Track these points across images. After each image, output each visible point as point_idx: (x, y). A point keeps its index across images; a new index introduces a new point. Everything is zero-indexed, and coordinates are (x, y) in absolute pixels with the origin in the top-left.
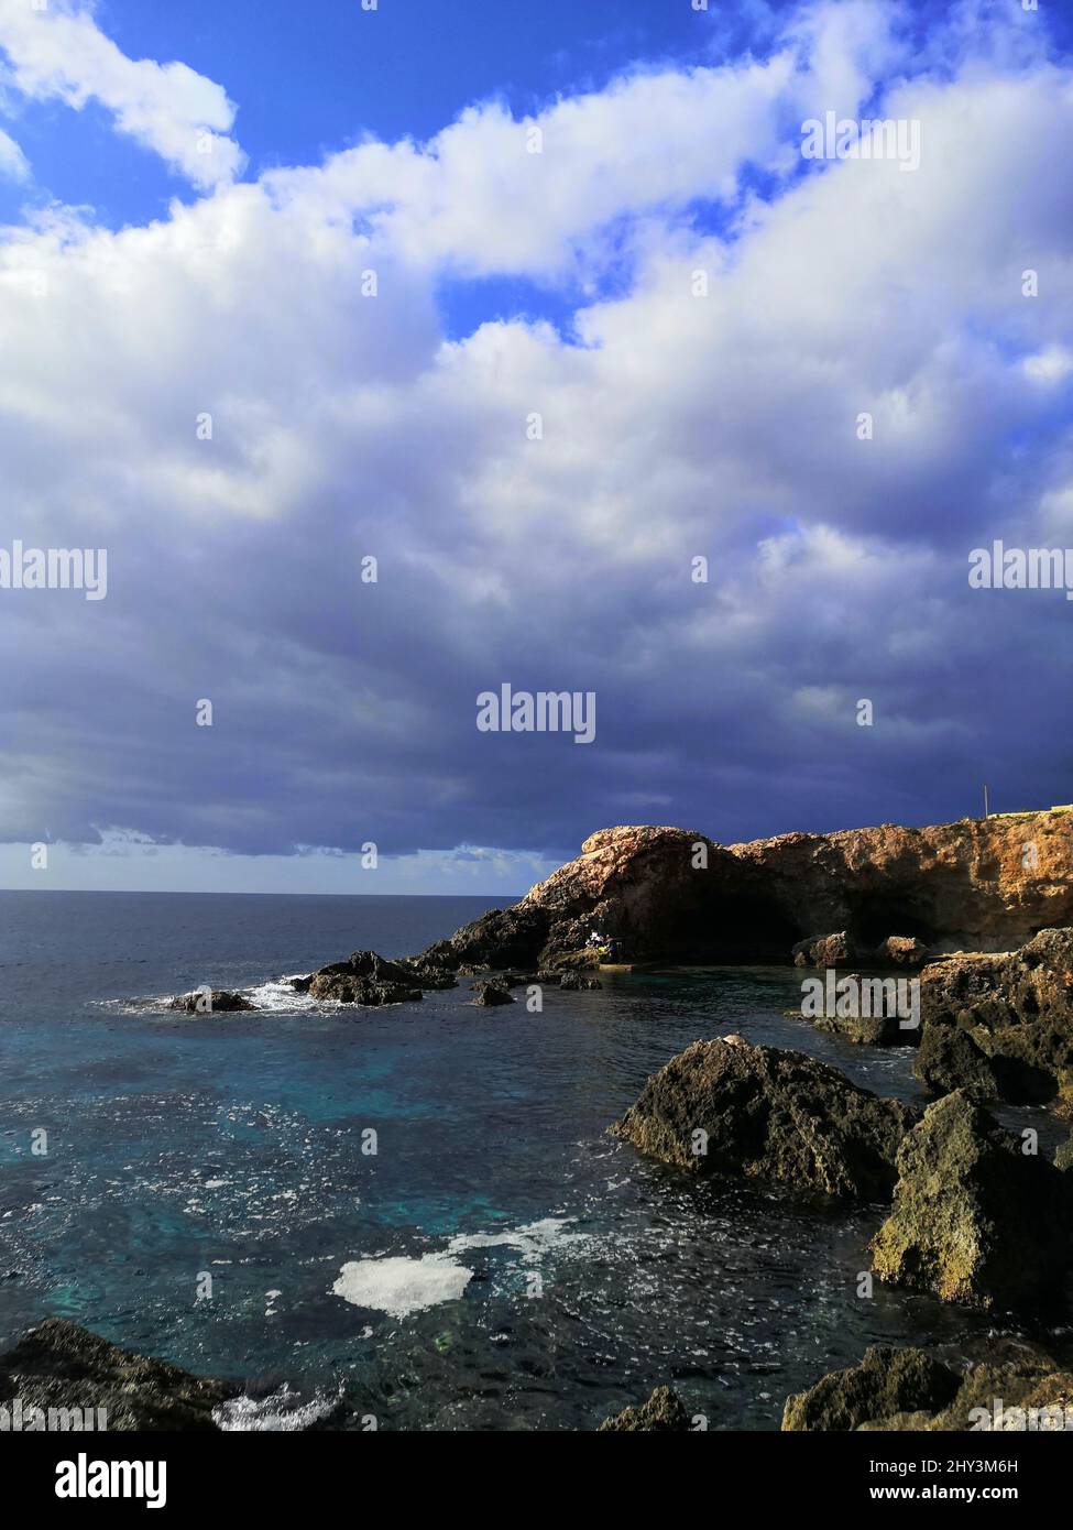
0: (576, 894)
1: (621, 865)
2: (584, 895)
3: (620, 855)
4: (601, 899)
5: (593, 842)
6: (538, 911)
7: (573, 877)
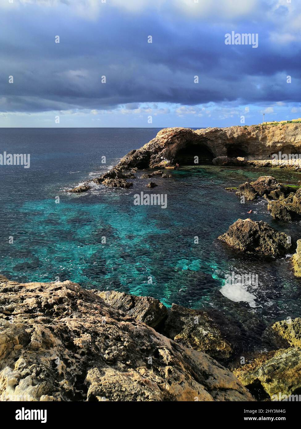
0: (157, 147)
1: (169, 139)
2: (159, 147)
3: (169, 136)
4: (163, 148)
5: (161, 132)
6: (147, 152)
7: (156, 142)
